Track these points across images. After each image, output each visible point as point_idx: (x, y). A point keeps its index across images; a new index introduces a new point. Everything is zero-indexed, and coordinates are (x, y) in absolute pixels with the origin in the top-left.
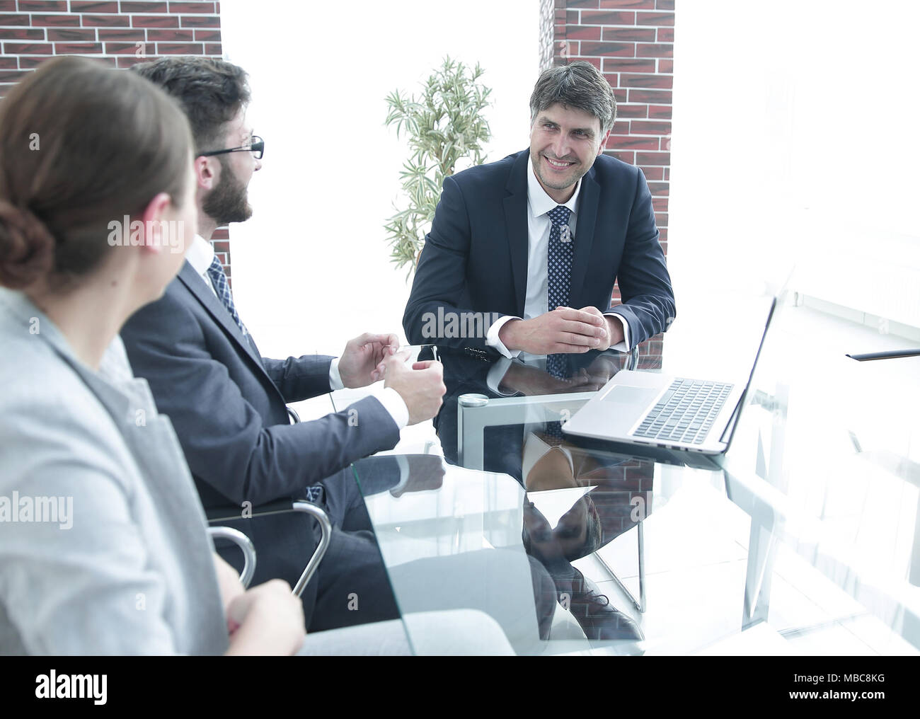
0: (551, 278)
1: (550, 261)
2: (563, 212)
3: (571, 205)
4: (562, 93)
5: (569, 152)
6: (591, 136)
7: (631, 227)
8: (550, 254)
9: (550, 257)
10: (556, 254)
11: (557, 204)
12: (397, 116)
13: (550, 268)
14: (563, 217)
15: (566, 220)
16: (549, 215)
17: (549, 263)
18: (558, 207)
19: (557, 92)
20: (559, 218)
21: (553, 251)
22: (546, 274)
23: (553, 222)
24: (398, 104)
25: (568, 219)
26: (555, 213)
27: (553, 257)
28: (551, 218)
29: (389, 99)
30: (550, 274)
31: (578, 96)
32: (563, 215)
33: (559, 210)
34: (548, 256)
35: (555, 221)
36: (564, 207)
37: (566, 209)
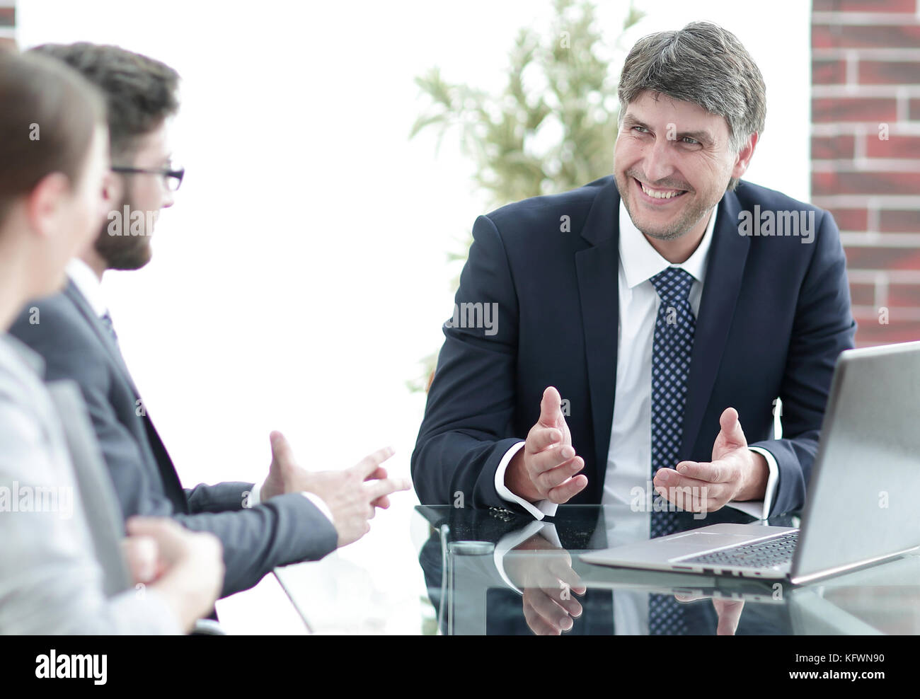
0: (657, 396)
1: (656, 366)
2: (677, 278)
3: (695, 266)
4: (653, 76)
5: (668, 172)
6: (706, 145)
7: (802, 312)
8: (656, 354)
9: (657, 360)
10: (667, 354)
11: (667, 264)
12: (437, 119)
13: (656, 378)
14: (678, 288)
15: (683, 292)
16: (653, 283)
17: (653, 370)
18: (670, 269)
19: (646, 73)
20: (671, 288)
21: (662, 348)
22: (648, 390)
23: (661, 297)
24: (439, 92)
25: (688, 291)
26: (664, 279)
27: (662, 360)
28: (659, 289)
29: (419, 81)
30: (656, 390)
31: (677, 80)
32: (677, 283)
33: (671, 274)
34: (653, 358)
35: (665, 293)
36: (681, 270)
37: (683, 274)
